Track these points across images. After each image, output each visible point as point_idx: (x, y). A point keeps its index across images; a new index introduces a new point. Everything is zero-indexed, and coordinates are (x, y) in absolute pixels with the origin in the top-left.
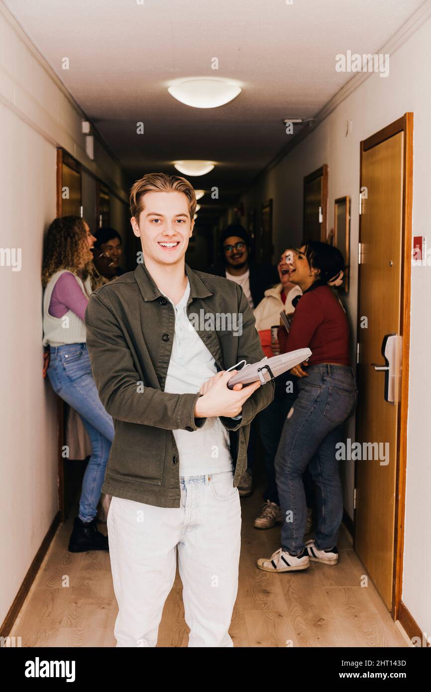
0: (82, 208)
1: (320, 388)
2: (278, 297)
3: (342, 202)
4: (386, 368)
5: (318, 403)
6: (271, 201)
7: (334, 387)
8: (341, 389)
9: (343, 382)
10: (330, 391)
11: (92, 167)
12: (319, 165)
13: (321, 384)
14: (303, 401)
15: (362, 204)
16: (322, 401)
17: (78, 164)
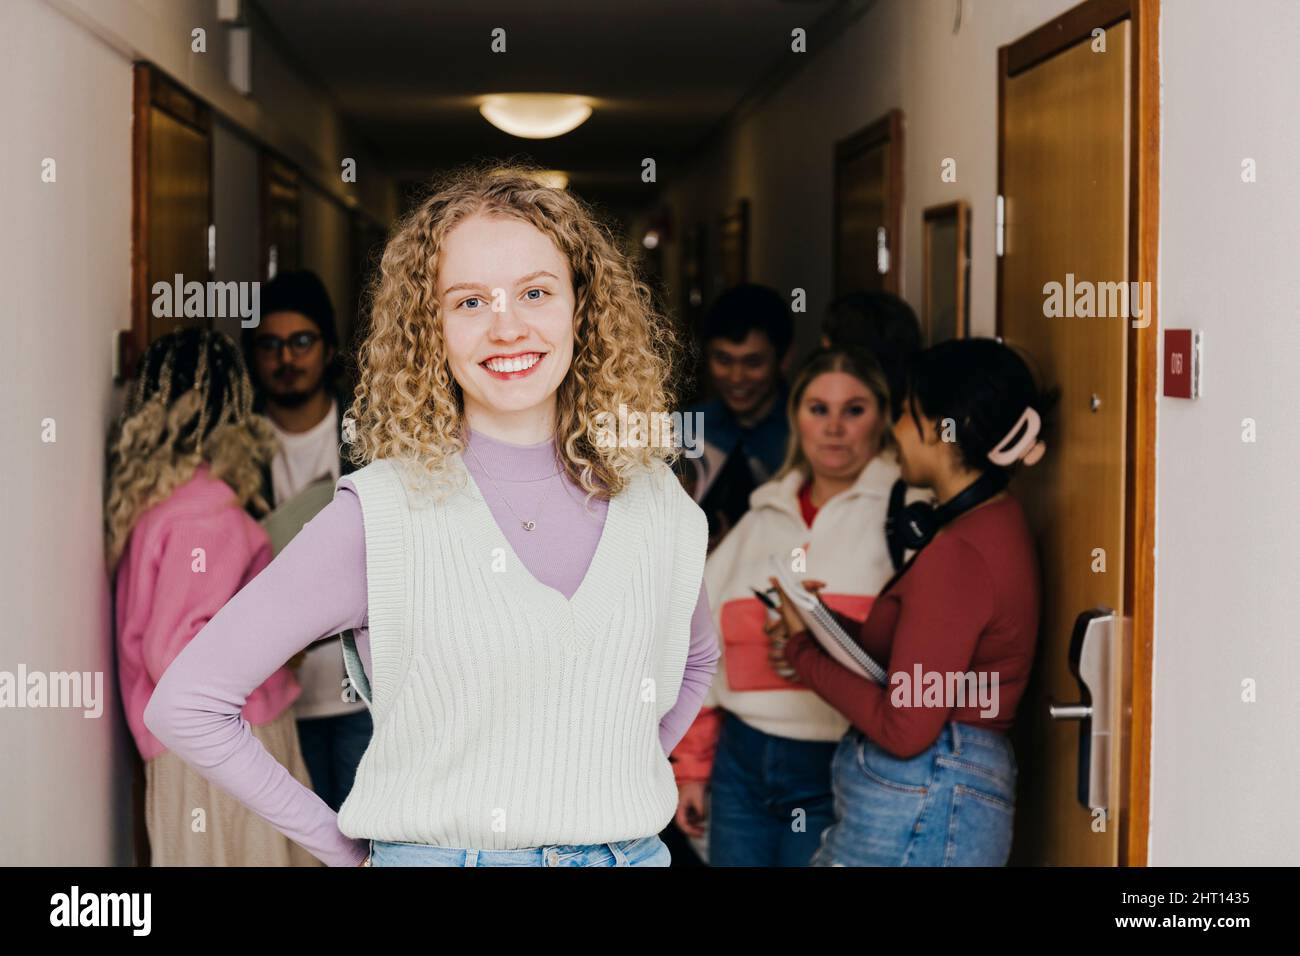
0: (212, 231)
1: (925, 792)
2: (793, 506)
3: (948, 218)
4: (1083, 711)
5: (918, 839)
6: (745, 205)
7: (968, 786)
8: (988, 792)
9: (990, 773)
10: (956, 801)
11: (247, 115)
12: (878, 111)
13: (928, 782)
14: (872, 840)
15: (1005, 226)
16: (932, 832)
17: (200, 106)
